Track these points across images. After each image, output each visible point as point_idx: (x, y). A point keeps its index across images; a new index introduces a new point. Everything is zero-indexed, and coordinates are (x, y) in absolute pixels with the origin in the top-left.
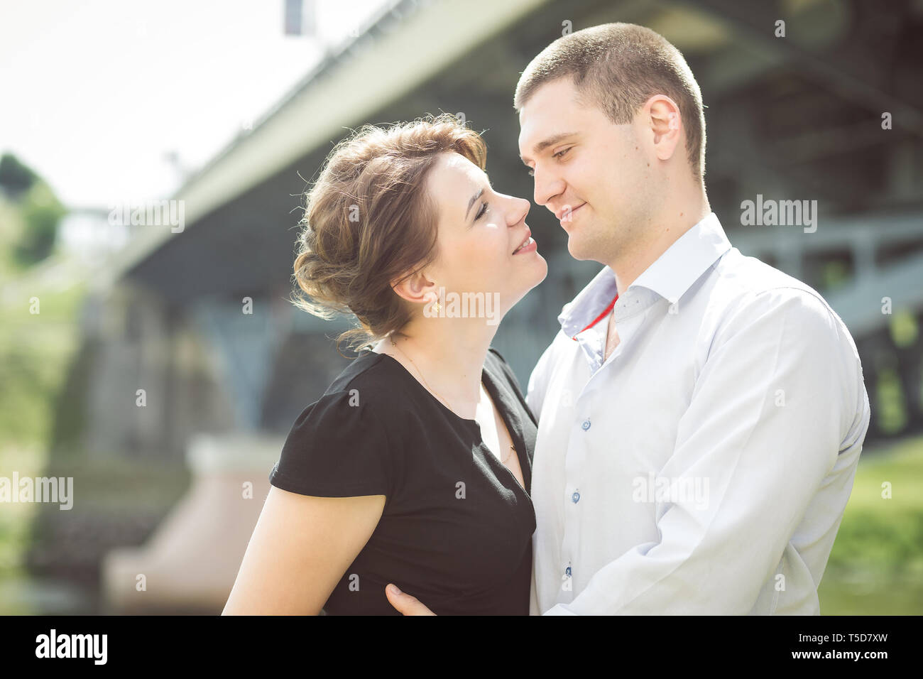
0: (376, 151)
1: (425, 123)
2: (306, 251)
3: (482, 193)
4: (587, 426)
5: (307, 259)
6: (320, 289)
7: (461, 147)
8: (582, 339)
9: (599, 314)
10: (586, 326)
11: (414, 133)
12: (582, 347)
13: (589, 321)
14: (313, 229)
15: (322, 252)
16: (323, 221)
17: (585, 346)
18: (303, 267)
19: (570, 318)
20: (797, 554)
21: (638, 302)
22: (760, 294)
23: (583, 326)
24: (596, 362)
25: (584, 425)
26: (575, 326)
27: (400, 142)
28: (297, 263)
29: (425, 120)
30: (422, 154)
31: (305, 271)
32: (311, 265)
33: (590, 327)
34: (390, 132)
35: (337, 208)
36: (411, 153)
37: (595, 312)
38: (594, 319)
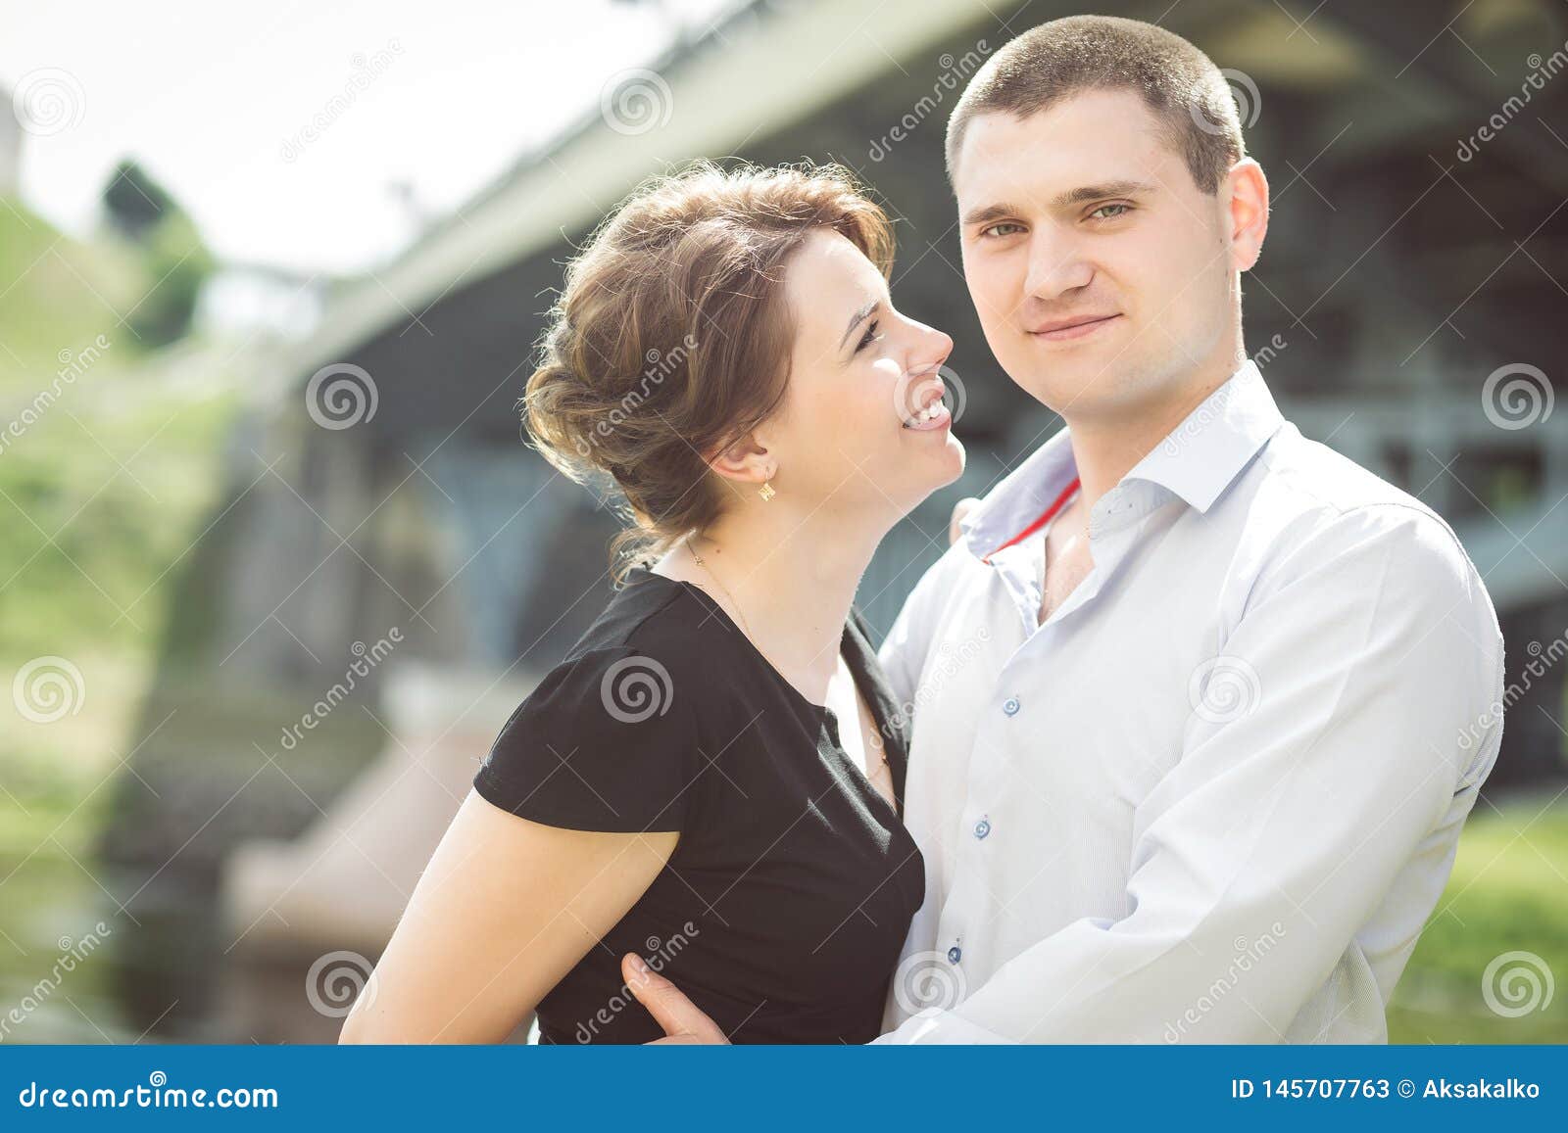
0: (704, 209)
1: (798, 174)
2: (553, 363)
3: (875, 309)
4: (1013, 710)
5: (553, 377)
6: (566, 432)
7: (850, 228)
8: (1001, 564)
9: (1030, 523)
10: (1007, 541)
11: (775, 186)
12: (1003, 577)
13: (1013, 531)
14: (572, 324)
15: (580, 366)
16: (590, 314)
17: (1008, 574)
18: (544, 389)
19: (980, 526)
20: (1365, 962)
21: (1131, 506)
22: (1347, 512)
23: (1002, 541)
24: (1028, 600)
25: (1008, 705)
26: (989, 540)
27: (747, 196)
28: (532, 381)
29: (797, 168)
30: (784, 225)
31: (546, 396)
32: (558, 388)
33: (1015, 542)
34: (732, 179)
35: (621, 295)
36: (764, 219)
37: (1024, 517)
38: (1021, 531)
